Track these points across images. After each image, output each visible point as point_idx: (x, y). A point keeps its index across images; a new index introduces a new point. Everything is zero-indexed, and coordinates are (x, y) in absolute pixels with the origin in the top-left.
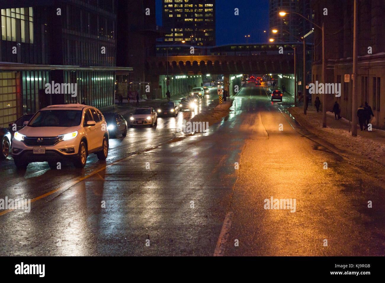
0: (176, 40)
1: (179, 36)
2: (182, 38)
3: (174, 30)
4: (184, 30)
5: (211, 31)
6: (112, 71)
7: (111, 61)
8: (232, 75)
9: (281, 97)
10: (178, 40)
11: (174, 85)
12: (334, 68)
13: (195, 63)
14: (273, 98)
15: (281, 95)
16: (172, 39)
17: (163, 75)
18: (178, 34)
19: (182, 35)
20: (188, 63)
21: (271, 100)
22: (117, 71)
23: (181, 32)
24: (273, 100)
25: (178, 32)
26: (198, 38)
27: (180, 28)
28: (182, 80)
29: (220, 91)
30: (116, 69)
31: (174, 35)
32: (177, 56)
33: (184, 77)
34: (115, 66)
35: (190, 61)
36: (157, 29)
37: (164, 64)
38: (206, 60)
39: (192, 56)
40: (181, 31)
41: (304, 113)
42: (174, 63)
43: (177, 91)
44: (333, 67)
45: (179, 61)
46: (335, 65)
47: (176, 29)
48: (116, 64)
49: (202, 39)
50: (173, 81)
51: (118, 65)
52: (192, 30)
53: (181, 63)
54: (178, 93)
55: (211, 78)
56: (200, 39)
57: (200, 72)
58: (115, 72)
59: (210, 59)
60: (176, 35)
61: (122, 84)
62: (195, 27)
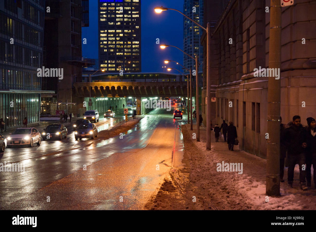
0: (109, 69)
1: (112, 66)
2: (114, 68)
3: (108, 62)
4: (116, 62)
5: (137, 63)
6: (37, 94)
7: (37, 85)
8: (145, 98)
9: (182, 116)
10: (111, 70)
11: (98, 105)
12: (216, 93)
13: (113, 87)
14: (175, 116)
15: (182, 114)
16: (107, 69)
17: (87, 98)
18: (111, 65)
19: (114, 65)
20: (107, 87)
21: (173, 118)
22: (42, 94)
23: (113, 64)
24: (175, 118)
25: (111, 64)
26: (127, 68)
27: (113, 60)
28: (107, 102)
29: (126, 111)
30: (40, 93)
31: (108, 65)
32: (98, 82)
33: (106, 99)
34: (40, 90)
35: (109, 86)
36: (82, 60)
37: (88, 88)
38: (122, 85)
39: (110, 82)
40: (113, 62)
41: (191, 129)
42: (96, 88)
43: (102, 110)
44: (215, 91)
45: (100, 86)
46: (216, 90)
47: (109, 61)
48: (41, 88)
49: (130, 69)
50: (97, 102)
51: (43, 89)
52: (122, 62)
53: (102, 88)
54: (102, 112)
55: (133, 100)
56: (129, 69)
57: (117, 95)
58: (40, 94)
59: (125, 85)
60: (109, 65)
61: (53, 105)
62: (125, 60)
